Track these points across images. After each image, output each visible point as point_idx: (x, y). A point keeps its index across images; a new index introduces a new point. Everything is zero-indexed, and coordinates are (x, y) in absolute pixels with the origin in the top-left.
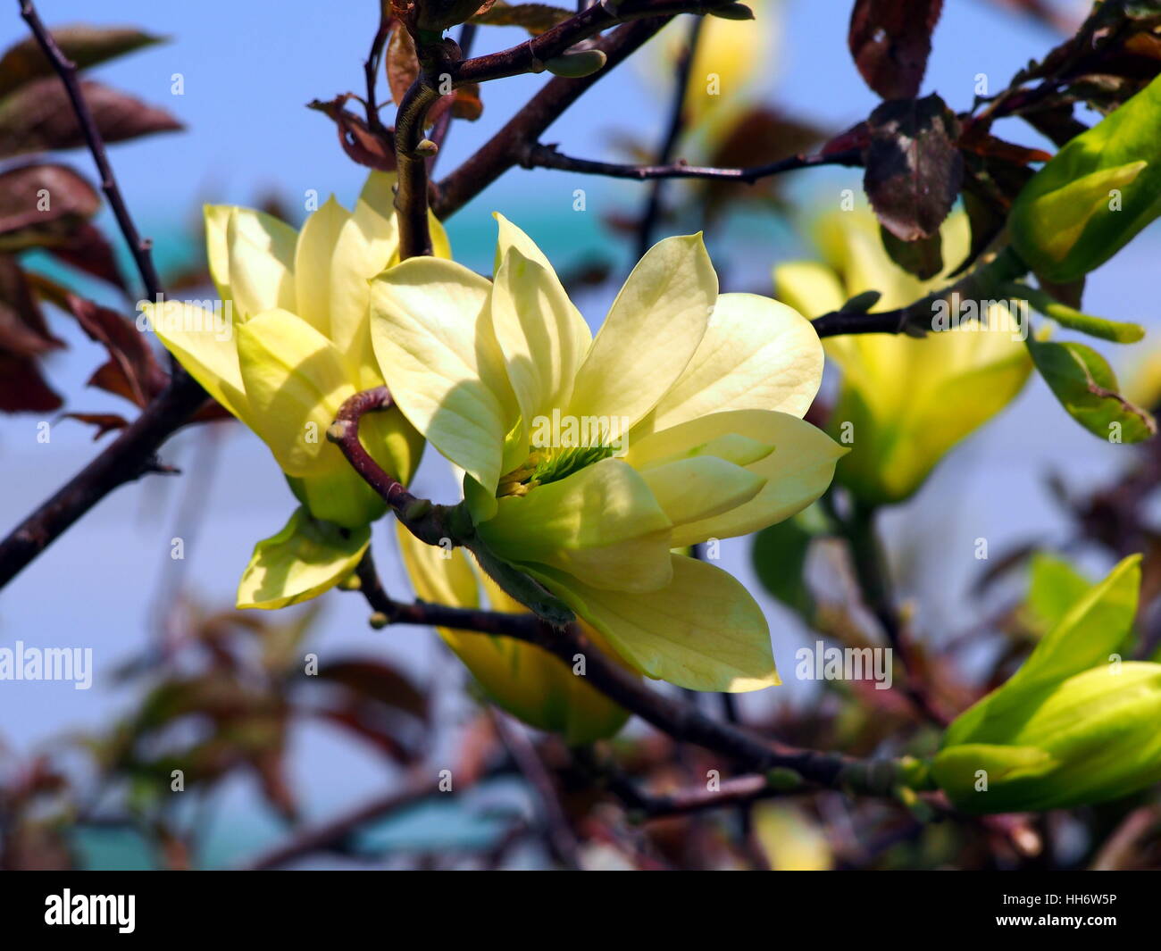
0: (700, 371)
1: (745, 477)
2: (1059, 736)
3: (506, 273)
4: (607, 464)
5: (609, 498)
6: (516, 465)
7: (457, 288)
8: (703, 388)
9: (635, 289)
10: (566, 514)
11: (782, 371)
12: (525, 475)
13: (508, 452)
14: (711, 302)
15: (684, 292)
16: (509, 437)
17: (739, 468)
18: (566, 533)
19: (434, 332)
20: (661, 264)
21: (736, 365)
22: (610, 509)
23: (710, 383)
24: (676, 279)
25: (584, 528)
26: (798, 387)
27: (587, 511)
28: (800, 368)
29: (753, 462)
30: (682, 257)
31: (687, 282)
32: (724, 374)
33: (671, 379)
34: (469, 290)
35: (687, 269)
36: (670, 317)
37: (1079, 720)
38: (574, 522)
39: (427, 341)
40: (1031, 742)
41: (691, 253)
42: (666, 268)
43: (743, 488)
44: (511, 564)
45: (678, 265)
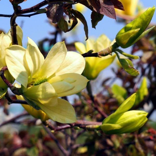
0: (63, 65)
1: (71, 86)
2: (122, 123)
3: (28, 48)
4: (46, 83)
5: (46, 90)
6: (30, 82)
7: (21, 51)
8: (64, 68)
9: (52, 51)
10: (39, 91)
11: (78, 65)
12: (32, 83)
13: (29, 80)
14: (66, 54)
15: (61, 52)
16: (29, 77)
17: (70, 84)
18: (39, 95)
19: (16, 58)
20: (57, 47)
21: (70, 64)
22: (46, 92)
23: (65, 67)
24: (59, 49)
25: (42, 94)
26: (81, 68)
27: (43, 91)
28: (81, 65)
29: (73, 83)
30: (61, 46)
31: (62, 50)
32: (67, 66)
33: (58, 67)
34: (23, 51)
35: (61, 48)
36: (58, 56)
37: (126, 120)
38: (40, 93)
39: (15, 60)
40: (118, 124)
41: (62, 45)
42: (58, 48)
43: (70, 88)
44: (29, 99)
45: (60, 47)
